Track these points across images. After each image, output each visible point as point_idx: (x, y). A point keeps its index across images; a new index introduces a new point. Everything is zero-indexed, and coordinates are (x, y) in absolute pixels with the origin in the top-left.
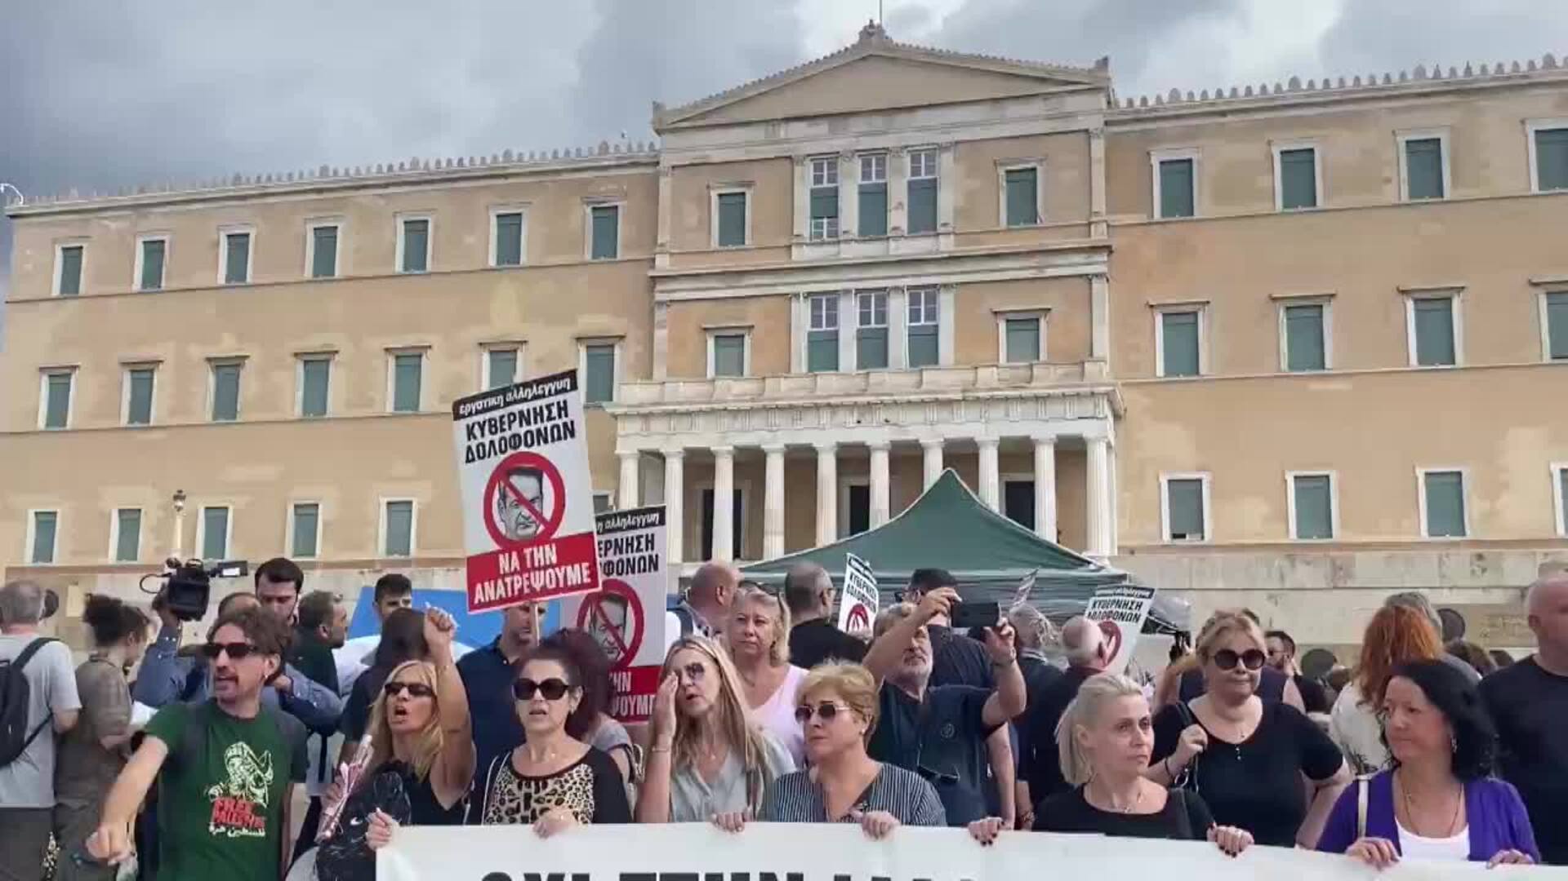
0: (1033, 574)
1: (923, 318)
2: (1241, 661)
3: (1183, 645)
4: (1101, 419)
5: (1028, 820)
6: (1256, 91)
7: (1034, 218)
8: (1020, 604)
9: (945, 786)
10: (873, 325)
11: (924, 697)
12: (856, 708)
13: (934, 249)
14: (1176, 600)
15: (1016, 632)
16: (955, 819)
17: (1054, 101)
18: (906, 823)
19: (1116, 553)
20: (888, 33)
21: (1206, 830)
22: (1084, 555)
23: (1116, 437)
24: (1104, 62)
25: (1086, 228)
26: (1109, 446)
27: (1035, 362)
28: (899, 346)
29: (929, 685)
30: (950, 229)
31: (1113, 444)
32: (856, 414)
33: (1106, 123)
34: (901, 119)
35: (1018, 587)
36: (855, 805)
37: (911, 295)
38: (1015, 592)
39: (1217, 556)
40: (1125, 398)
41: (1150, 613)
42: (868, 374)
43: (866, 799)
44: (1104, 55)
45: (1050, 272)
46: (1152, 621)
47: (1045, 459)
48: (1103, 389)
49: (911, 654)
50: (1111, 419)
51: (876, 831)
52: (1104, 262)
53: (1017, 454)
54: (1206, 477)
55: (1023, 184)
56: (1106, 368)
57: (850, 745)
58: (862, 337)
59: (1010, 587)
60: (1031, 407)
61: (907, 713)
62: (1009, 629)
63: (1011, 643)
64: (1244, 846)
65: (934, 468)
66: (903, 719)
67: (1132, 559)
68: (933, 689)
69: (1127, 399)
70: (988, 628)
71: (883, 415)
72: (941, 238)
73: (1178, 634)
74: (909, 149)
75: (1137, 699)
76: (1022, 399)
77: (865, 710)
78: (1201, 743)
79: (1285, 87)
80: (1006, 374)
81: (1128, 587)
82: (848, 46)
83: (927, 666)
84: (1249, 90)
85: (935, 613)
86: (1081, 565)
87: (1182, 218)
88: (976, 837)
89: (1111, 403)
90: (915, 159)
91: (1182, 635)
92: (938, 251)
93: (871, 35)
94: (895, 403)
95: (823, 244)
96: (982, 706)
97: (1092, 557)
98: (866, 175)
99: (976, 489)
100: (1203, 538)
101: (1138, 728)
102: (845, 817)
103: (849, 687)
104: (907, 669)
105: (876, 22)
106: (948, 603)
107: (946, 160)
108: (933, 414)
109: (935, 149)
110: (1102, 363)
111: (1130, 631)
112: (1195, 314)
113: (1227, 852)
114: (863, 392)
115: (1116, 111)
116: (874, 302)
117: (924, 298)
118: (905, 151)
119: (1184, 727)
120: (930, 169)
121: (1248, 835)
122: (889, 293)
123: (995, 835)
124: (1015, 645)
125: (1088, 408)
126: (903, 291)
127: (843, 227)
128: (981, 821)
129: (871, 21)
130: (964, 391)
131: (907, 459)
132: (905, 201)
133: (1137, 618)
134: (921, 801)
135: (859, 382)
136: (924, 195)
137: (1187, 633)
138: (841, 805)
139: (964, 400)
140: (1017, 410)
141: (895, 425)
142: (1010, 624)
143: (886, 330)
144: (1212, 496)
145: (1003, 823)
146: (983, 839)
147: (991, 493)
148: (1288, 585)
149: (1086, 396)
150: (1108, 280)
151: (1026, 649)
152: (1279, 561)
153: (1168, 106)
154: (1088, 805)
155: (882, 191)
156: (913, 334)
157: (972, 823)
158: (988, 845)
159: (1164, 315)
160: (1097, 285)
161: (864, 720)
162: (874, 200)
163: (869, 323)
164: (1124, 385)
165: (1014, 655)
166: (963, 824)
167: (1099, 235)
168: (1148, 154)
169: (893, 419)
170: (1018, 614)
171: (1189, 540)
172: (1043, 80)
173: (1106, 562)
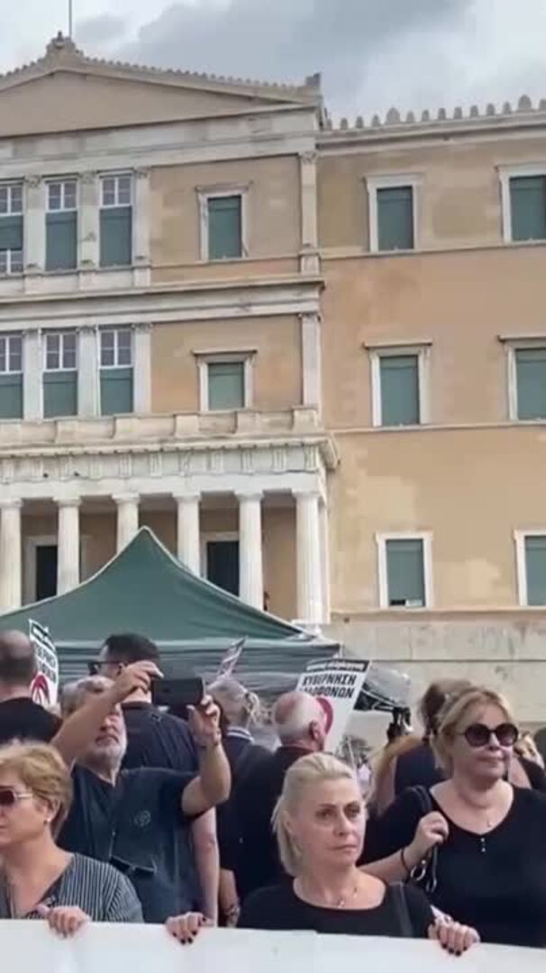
0: (238, 645)
1: (116, 360)
2: (494, 737)
3: (402, 723)
4: (312, 472)
5: (232, 914)
6: (482, 112)
7: (238, 249)
8: (225, 677)
9: (140, 878)
10: (61, 368)
11: (117, 781)
12: (41, 794)
13: (129, 285)
14: (394, 672)
15: (222, 711)
16: (152, 915)
17: (260, 123)
18: (99, 920)
19: (328, 621)
20: (79, 47)
21: (428, 926)
22: (293, 624)
23: (328, 491)
24: (315, 80)
25: (296, 262)
26: (321, 504)
27: (238, 409)
28: (90, 392)
29: (121, 768)
30: (146, 262)
31: (325, 499)
32: (42, 466)
33: (318, 146)
34: (94, 142)
35: (221, 659)
36: (43, 900)
37: (103, 336)
38: (219, 664)
39: (438, 625)
40: (338, 449)
41: (365, 686)
42: (55, 422)
43: (55, 893)
44: (316, 72)
45: (256, 310)
46: (368, 697)
47: (251, 517)
48: (313, 440)
49: (104, 735)
50: (323, 471)
51: (65, 928)
52: (314, 300)
53: (219, 511)
54: (427, 538)
55: (226, 213)
56: (317, 416)
57: (35, 835)
58: (48, 381)
59: (213, 659)
60: (233, 460)
61: (98, 799)
62: (214, 708)
63: (216, 723)
64: (469, 945)
65: (128, 526)
66: (95, 805)
67: (347, 627)
68: (126, 771)
69: (342, 451)
70: (191, 707)
71: (70, 467)
72: (137, 273)
73: (396, 711)
74: (102, 174)
75: (343, 782)
76: (225, 450)
77: (52, 798)
78: (440, 832)
79: (514, 107)
80: (207, 423)
81: (341, 661)
82: (35, 60)
83: (120, 747)
84: (474, 110)
85: (134, 689)
86: (288, 635)
87: (402, 251)
88: (175, 935)
89: (324, 456)
90: (108, 185)
91: (401, 713)
92: (133, 287)
93: (59, 48)
94: (86, 454)
95: (7, 278)
96: (181, 791)
97: (304, 626)
98: (54, 203)
99: (175, 551)
100: (424, 604)
101: (343, 815)
102: (32, 913)
103: (32, 771)
104: (99, 750)
105: (65, 34)
106: (147, 678)
107: (141, 187)
108: (127, 466)
109: (130, 175)
110: (314, 412)
111: (344, 708)
112: (416, 357)
113: (451, 951)
114: (51, 443)
115: (329, 133)
116: (63, 343)
117: (118, 339)
118: (98, 176)
119: (423, 814)
120: (125, 197)
121: (473, 932)
122: (78, 333)
123: (195, 933)
124: (220, 726)
125: (297, 460)
126: (95, 332)
127: (28, 260)
128: (179, 918)
129: (60, 34)
130: (162, 441)
131: (98, 517)
132: (97, 231)
133: (350, 693)
134: (115, 895)
135: (45, 432)
136: (118, 225)
137: (407, 709)
138: (25, 900)
139: (162, 451)
140: (220, 463)
141: (86, 478)
142: (216, 702)
143: (75, 374)
144: (435, 558)
145: (204, 920)
146: (182, 937)
147: (191, 555)
148: (516, 657)
149: (297, 447)
150: (319, 319)
151: (231, 728)
152: (507, 629)
153: (385, 127)
154: (298, 899)
155: (72, 220)
156: (105, 379)
157: (171, 919)
158: (187, 944)
159: (382, 358)
160: (309, 326)
161: (50, 807)
162: (63, 230)
163: (57, 366)
164: (339, 436)
165: (218, 737)
166: (162, 921)
167: (310, 270)
168: (364, 181)
169: (83, 473)
170: (222, 689)
171: (410, 606)
172: (249, 99)
173: (317, 631)
